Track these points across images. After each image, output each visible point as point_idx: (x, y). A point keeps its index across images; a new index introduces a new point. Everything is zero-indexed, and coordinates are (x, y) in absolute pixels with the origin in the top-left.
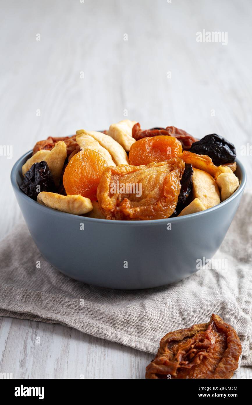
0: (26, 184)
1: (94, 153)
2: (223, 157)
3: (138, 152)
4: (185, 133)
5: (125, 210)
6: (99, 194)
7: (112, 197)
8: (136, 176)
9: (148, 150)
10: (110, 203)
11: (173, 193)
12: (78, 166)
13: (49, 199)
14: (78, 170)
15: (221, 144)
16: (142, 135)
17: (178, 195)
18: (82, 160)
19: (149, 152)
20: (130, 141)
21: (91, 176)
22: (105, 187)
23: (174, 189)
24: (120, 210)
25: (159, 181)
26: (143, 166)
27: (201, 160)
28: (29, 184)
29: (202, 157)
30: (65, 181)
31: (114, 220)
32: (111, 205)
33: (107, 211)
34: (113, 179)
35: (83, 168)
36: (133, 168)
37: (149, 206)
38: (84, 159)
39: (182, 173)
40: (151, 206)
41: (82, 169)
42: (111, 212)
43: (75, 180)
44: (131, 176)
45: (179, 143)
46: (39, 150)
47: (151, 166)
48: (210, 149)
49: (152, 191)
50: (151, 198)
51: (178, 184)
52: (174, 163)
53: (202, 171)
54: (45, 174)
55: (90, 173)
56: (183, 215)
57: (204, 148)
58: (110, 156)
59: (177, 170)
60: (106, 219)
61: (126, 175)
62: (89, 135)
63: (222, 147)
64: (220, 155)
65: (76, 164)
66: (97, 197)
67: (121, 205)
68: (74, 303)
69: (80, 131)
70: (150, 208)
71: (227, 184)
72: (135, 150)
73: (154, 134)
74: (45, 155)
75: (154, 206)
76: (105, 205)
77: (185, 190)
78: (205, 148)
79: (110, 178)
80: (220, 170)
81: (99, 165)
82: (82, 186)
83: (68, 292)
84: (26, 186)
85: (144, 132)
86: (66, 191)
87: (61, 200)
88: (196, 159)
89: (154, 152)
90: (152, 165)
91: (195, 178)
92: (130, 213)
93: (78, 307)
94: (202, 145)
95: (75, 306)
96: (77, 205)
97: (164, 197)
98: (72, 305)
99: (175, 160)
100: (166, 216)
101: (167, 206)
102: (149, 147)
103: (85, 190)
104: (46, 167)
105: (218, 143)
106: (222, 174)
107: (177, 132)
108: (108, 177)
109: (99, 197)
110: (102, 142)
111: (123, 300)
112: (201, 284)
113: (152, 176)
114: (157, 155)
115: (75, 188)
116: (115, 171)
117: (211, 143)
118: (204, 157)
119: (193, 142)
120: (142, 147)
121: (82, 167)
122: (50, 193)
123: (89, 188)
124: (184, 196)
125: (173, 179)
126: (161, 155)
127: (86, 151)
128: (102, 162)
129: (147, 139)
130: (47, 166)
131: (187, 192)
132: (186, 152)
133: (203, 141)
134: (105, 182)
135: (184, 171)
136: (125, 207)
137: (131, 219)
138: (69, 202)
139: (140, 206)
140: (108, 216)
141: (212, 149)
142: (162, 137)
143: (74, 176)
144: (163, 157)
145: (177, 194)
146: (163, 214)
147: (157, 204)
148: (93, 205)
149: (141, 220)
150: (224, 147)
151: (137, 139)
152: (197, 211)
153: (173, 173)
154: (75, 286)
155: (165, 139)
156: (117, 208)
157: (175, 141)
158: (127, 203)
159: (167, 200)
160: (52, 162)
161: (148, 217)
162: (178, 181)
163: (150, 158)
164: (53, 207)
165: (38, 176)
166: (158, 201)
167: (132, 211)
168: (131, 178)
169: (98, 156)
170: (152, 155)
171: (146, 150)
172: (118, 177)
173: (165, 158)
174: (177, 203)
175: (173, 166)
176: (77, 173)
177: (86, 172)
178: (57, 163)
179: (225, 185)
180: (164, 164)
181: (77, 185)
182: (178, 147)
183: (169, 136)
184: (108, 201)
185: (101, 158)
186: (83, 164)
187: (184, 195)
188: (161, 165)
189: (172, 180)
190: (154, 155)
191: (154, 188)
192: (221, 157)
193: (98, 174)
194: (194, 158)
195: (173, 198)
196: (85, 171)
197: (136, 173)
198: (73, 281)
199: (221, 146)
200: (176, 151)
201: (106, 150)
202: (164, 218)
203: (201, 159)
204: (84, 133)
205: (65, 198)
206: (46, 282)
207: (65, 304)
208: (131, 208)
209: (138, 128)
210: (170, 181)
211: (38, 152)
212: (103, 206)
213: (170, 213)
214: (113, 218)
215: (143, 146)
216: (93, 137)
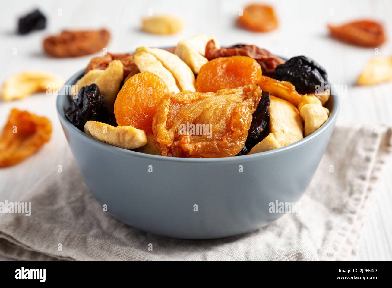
0: (73, 110)
1: (153, 77)
2: (311, 84)
3: (207, 75)
4: (268, 53)
5: (183, 146)
6: (155, 125)
7: (170, 130)
8: (199, 105)
9: (220, 74)
10: (166, 137)
11: (241, 127)
12: (132, 92)
13: (96, 130)
14: (132, 96)
15: (310, 68)
16: (216, 55)
17: (248, 130)
18: (138, 85)
19: (220, 76)
20: (200, 62)
21: (147, 105)
22: (162, 118)
23: (243, 122)
24: (178, 145)
25: (225, 112)
26: (210, 93)
27: (282, 88)
28: (75, 111)
29: (283, 85)
30: (116, 109)
31: (170, 156)
32: (167, 140)
33: (163, 146)
34: (173, 108)
35: (139, 94)
36: (198, 95)
37: (213, 142)
38: (140, 83)
39: (257, 103)
40: (215, 141)
41: (136, 95)
42: (168, 148)
43: (127, 109)
44: (194, 105)
45: (257, 67)
46: (92, 69)
47: (220, 94)
48: (296, 74)
49: (217, 124)
50: (215, 132)
51: (249, 116)
52: (248, 90)
53: (284, 100)
54: (95, 100)
55: (147, 101)
56: (253, 153)
57: (288, 72)
58: (173, 80)
59: (251, 100)
60: (161, 155)
61: (188, 104)
62: (150, 53)
63: (311, 72)
64: (307, 82)
65: (131, 89)
66: (153, 129)
67: (180, 140)
68: (124, 252)
69: (140, 48)
70: (213, 144)
71: (311, 117)
72: (204, 74)
73: (230, 54)
74: (98, 75)
75: (219, 142)
76: (160, 138)
77: (259, 124)
78: (290, 73)
79: (168, 106)
80: (305, 100)
81: (158, 91)
82: (136, 115)
83: (120, 239)
84: (72, 113)
85: (219, 51)
86: (117, 121)
87: (110, 131)
88: (275, 86)
89: (228, 76)
90: (221, 92)
91: (273, 109)
92: (189, 149)
93: (128, 256)
94: (287, 69)
95: (125, 255)
96: (128, 138)
97: (230, 131)
98: (121, 254)
99: (249, 87)
100: (232, 154)
101: (233, 142)
102: (221, 70)
103: (139, 120)
104: (96, 92)
105: (306, 67)
106: (306, 105)
107: (258, 51)
108: (166, 106)
109: (154, 129)
110: (166, 63)
111: (183, 251)
112: (279, 235)
113: (218, 106)
114: (230, 80)
115: (127, 118)
116: (175, 99)
117: (297, 67)
118: (285, 84)
119: (278, 64)
120: (213, 70)
121: (137, 93)
122: (98, 122)
123: (144, 118)
124: (257, 131)
125: (243, 110)
126: (235, 80)
127: (144, 74)
128: (162, 87)
129: (220, 60)
130: (98, 90)
131: (262, 125)
132: (265, 78)
133: (288, 64)
134: (163, 111)
135: (260, 100)
136: (184, 142)
137: (190, 156)
138: (118, 135)
139: (202, 141)
140: (164, 152)
141: (298, 73)
142: (239, 58)
143: (127, 103)
144: (236, 83)
145: (246, 128)
146: (229, 152)
147: (222, 140)
148: (147, 138)
149: (203, 157)
150: (313, 72)
151: (209, 59)
152: (270, 149)
153: (245, 103)
154: (129, 233)
155: (241, 61)
156: (175, 142)
157: (252, 63)
158: (187, 137)
159: (234, 134)
160: (106, 85)
161: (210, 154)
162: (249, 113)
163: (221, 83)
164: (100, 139)
165: (86, 101)
166: (223, 136)
167: (192, 146)
168: (194, 108)
169: (158, 80)
170: (223, 80)
171: (217, 74)
172: (179, 106)
173: (239, 83)
174: (246, 138)
175: (248, 93)
176: (131, 100)
177: (142, 99)
178: (111, 87)
179: (309, 119)
180: (236, 92)
181: (130, 114)
182: (255, 71)
183: (247, 58)
184: (165, 134)
185: (161, 82)
186: (138, 90)
187: (258, 129)
188: (233, 93)
189: (241, 111)
190: (226, 80)
191: (219, 120)
192: (308, 84)
193: (155, 101)
194: (273, 85)
195: (242, 133)
196: (140, 98)
197: (201, 102)
198: (128, 227)
199: (309, 70)
200: (252, 76)
201: (168, 72)
202: (229, 156)
203: (282, 86)
204: (144, 51)
205: (115, 129)
206: (95, 226)
207: (114, 253)
208: (191, 143)
209: (212, 45)
210: (239, 112)
211: (91, 72)
212: (158, 140)
213: (237, 150)
214: (169, 154)
215: (215, 68)
216: (155, 56)
